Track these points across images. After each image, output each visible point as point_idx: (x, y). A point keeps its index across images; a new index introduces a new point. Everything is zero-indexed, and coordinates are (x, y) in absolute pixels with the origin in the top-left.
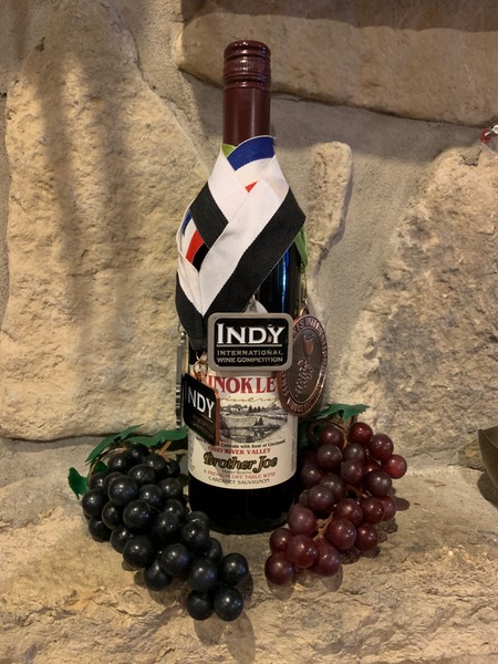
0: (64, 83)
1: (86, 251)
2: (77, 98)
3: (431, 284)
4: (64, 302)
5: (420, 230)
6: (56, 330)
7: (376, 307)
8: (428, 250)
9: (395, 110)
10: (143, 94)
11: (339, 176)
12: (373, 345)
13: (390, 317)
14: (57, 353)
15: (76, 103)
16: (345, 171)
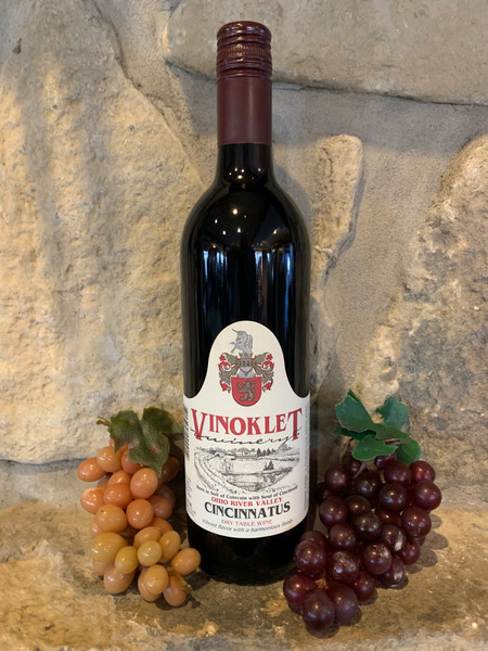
0: (42, 86)
1: (70, 266)
2: (56, 101)
3: (459, 295)
4: (51, 320)
5: (445, 234)
6: (44, 350)
7: (394, 322)
8: (455, 256)
9: (413, 94)
10: (126, 93)
11: (348, 174)
12: (390, 365)
13: (411, 333)
14: (45, 373)
15: (55, 107)
16: (354, 168)
